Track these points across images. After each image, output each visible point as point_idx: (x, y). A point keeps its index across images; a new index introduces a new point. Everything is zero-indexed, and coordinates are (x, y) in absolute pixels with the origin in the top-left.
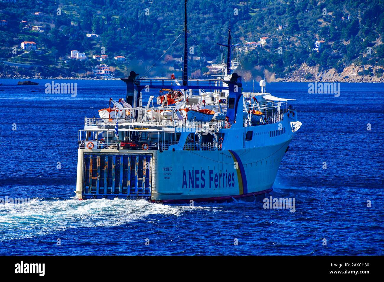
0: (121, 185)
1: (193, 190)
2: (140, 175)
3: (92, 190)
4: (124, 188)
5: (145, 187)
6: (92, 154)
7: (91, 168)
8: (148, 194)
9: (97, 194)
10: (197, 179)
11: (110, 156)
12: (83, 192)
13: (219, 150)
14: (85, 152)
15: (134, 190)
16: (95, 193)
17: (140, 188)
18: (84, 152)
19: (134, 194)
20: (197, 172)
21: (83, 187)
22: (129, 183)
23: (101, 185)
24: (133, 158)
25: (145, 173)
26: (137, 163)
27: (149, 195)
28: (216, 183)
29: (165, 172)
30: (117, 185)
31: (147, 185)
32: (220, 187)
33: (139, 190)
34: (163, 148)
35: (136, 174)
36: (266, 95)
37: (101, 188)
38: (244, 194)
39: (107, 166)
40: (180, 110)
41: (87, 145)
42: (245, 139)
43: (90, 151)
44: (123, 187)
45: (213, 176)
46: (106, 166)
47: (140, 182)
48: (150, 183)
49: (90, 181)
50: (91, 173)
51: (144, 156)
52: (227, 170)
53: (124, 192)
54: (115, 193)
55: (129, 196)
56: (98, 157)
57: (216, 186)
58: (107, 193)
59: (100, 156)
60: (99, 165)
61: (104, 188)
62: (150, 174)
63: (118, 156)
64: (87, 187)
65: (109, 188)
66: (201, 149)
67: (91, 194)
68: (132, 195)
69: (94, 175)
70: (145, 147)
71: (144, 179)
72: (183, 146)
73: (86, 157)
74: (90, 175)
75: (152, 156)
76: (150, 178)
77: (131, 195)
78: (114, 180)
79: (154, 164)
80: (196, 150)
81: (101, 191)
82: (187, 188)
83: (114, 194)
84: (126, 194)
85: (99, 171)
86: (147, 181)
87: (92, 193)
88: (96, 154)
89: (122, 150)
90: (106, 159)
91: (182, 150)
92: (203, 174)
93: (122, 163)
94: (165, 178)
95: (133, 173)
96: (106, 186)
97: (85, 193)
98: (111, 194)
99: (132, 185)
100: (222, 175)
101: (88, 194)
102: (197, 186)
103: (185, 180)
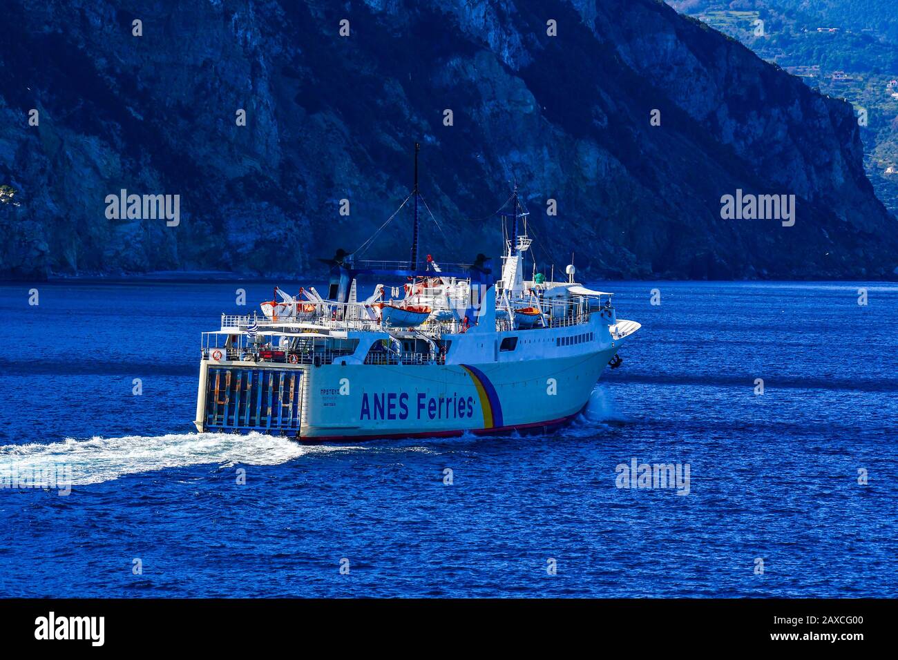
0: (258, 413)
1: (383, 422)
2: (286, 400)
3: (218, 419)
4: (263, 418)
5: (291, 418)
6: (220, 367)
7: (217, 388)
8: (295, 427)
9: (225, 426)
10: (392, 406)
11: (244, 371)
12: (204, 423)
13: (438, 364)
14: (210, 365)
15: (276, 422)
16: (222, 424)
17: (285, 419)
18: (208, 365)
19: (276, 427)
20: (392, 396)
21: (206, 416)
22: (269, 411)
23: (231, 412)
24: (276, 374)
25: (292, 398)
26: (282, 383)
27: (297, 429)
28: (432, 412)
29: (325, 395)
30: (253, 413)
31: (295, 415)
32: (440, 417)
33: (283, 422)
34: (323, 360)
35: (280, 399)
36: (574, 286)
37: (231, 417)
38: (494, 428)
39: (240, 385)
40: (372, 306)
41: (212, 354)
42: (499, 348)
43: (216, 363)
44: (261, 416)
45: (425, 401)
46: (238, 386)
47: (285, 410)
48: (299, 411)
49: (215, 407)
50: (217, 395)
51: (292, 372)
52: (455, 393)
53: (263, 423)
54: (249, 426)
55: (269, 430)
56: (227, 372)
57: (432, 417)
58: (239, 425)
59: (231, 370)
60: (228, 384)
61: (235, 417)
62: (300, 399)
63: (256, 372)
64: (211, 416)
65: (242, 418)
66: (400, 363)
67: (215, 426)
68: (273, 429)
69: (222, 398)
70: (294, 359)
71: (290, 405)
72: (363, 358)
73: (211, 372)
74: (216, 398)
75: (303, 373)
76: (299, 404)
77: (271, 429)
78: (249, 406)
79: (305, 384)
80: (391, 363)
81: (230, 422)
82: (369, 418)
83: (247, 427)
84: (266, 426)
85: (229, 393)
86: (295, 408)
87: (217, 424)
88: (225, 368)
89: (262, 363)
90: (239, 376)
91: (360, 363)
92: (404, 400)
93: (260, 382)
94: (325, 405)
95: (275, 396)
96: (237, 415)
97: (209, 424)
98: (245, 427)
99: (275, 414)
100: (445, 400)
101: (213, 426)
102: (392, 417)
103: (365, 408)
